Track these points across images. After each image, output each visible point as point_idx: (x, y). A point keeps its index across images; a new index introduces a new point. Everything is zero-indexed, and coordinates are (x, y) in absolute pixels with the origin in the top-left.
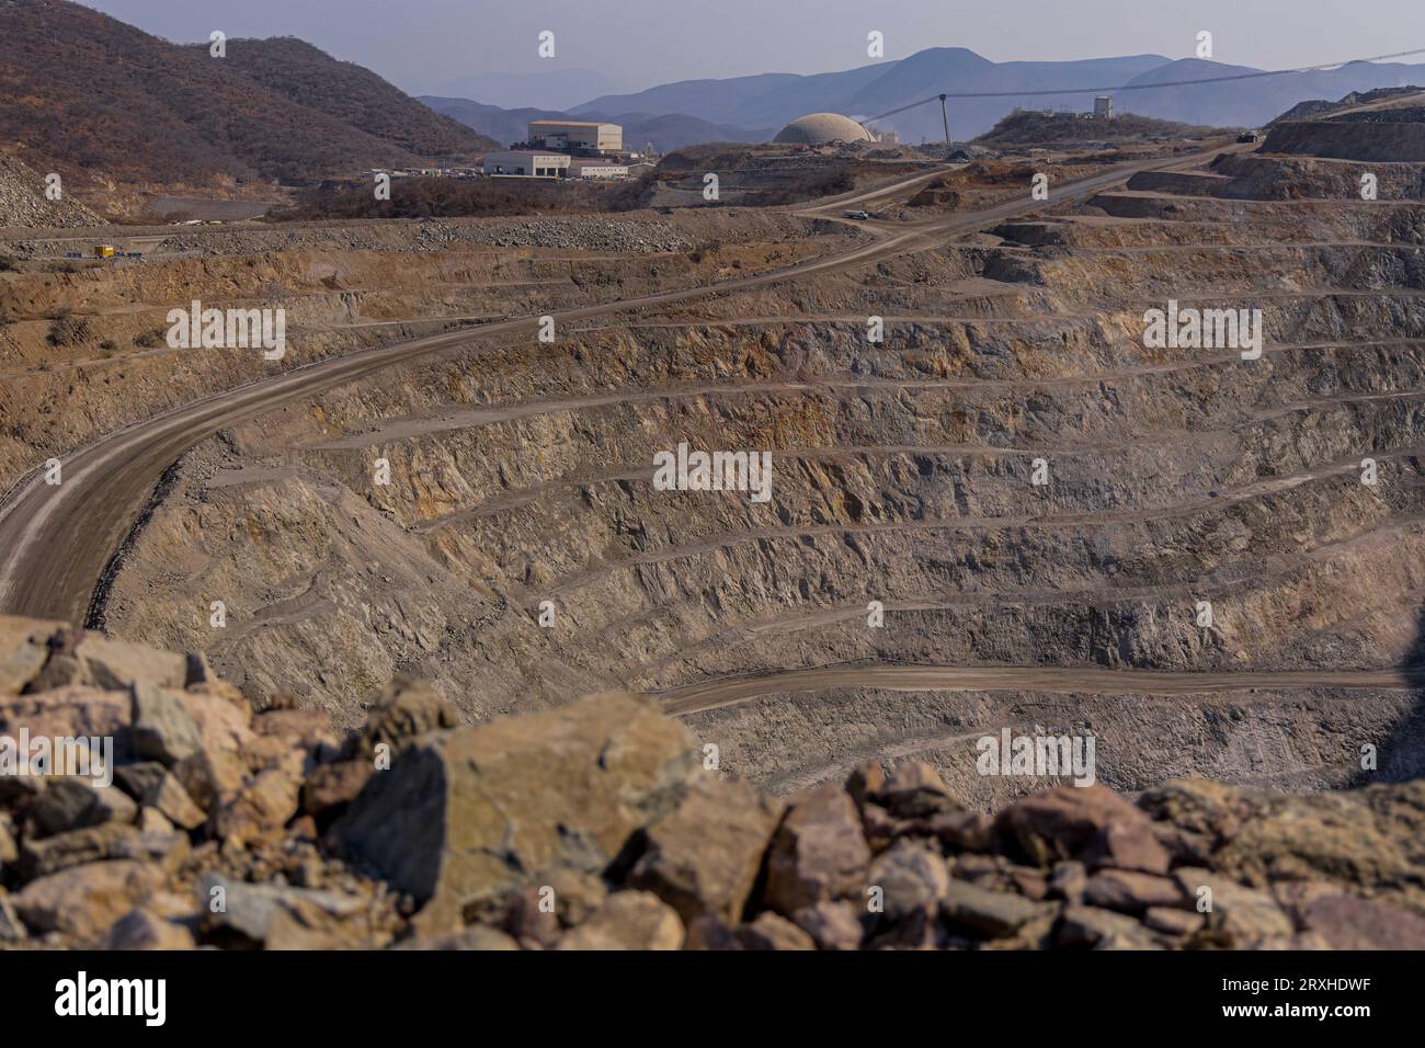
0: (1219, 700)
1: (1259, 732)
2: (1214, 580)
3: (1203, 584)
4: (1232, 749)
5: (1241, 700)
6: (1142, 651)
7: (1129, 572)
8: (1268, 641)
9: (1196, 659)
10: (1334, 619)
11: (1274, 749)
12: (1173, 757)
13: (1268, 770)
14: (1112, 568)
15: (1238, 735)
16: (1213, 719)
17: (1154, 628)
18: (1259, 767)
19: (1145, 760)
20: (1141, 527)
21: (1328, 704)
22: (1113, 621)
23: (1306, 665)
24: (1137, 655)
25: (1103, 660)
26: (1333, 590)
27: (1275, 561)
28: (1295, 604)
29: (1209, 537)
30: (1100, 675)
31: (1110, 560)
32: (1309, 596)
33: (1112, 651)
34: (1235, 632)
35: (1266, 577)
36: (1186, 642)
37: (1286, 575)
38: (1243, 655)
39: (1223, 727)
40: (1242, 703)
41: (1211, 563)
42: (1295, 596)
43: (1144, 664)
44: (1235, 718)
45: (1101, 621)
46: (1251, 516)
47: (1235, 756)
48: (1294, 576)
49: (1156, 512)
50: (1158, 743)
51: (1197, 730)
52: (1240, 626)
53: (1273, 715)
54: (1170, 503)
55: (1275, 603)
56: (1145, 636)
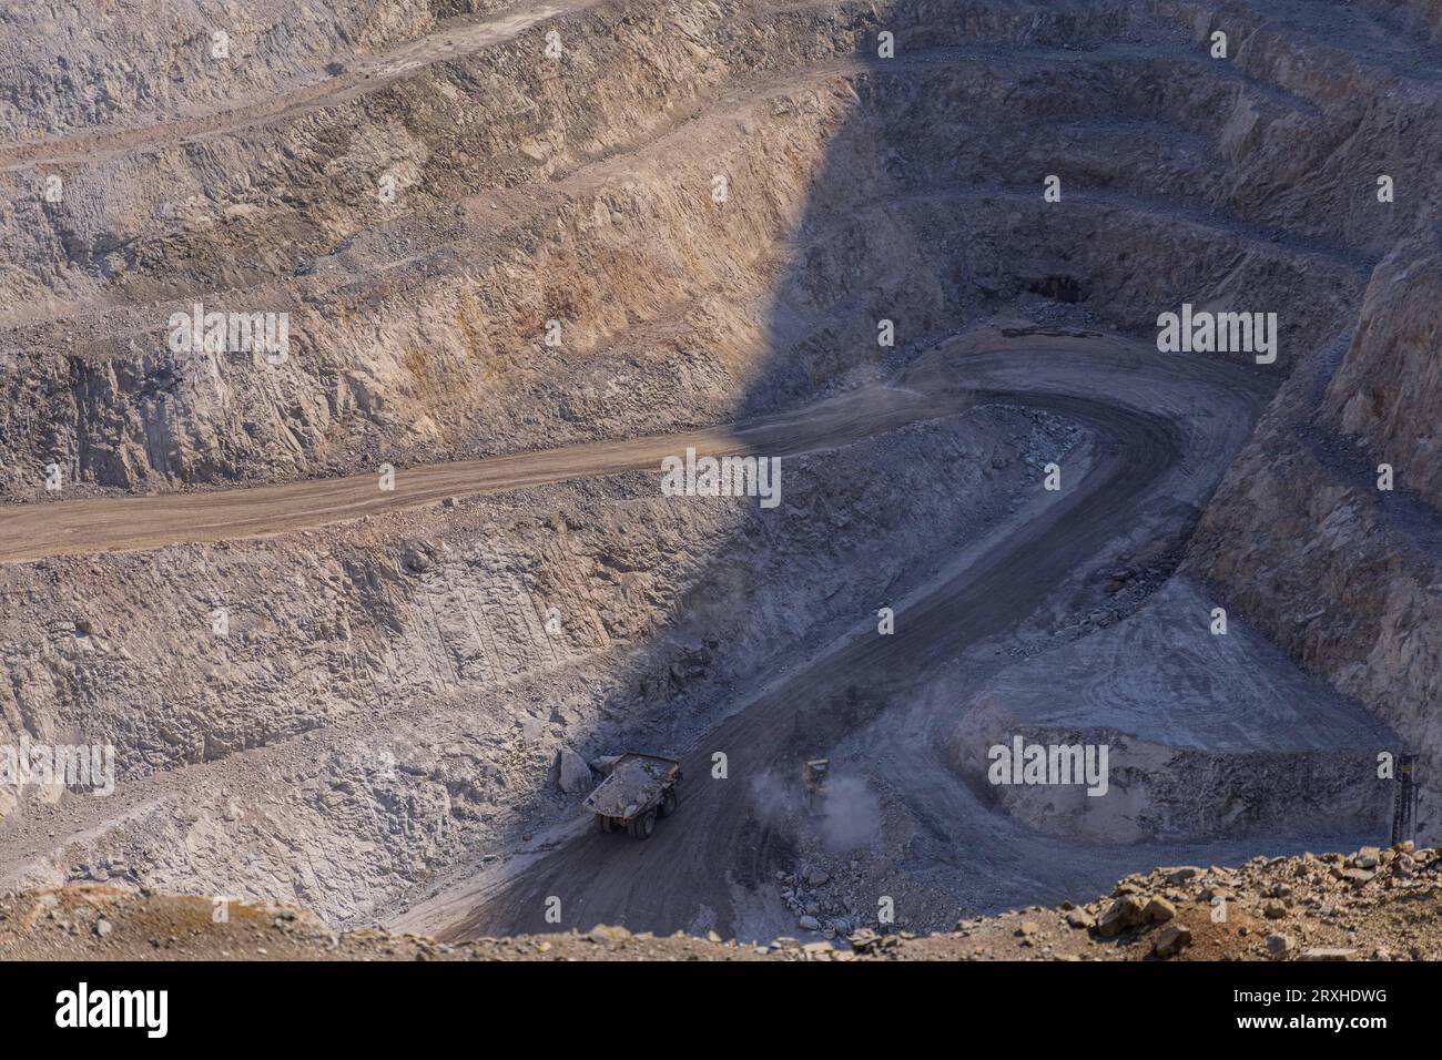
0: (378, 531)
1: (469, 592)
2: (349, 265)
3: (327, 275)
4: (411, 636)
5: (425, 526)
6: (199, 444)
7: (155, 267)
8: (480, 388)
9: (323, 447)
10: (622, 323)
11: (505, 626)
12: (282, 674)
13: (495, 673)
14: (116, 262)
15: (423, 606)
16: (365, 576)
17: (221, 389)
18: (475, 668)
19: (221, 689)
20: (175, 161)
21: (613, 513)
22: (126, 383)
23: (566, 432)
24: (189, 456)
25: (110, 475)
26: (614, 258)
27: (480, 208)
28: (533, 297)
29: (332, 167)
30: (104, 509)
31: (107, 244)
32: (562, 278)
33: (132, 452)
34: (406, 377)
35: (465, 246)
36: (298, 413)
37: (509, 237)
38: (427, 426)
39: (390, 592)
40: (426, 534)
41: (341, 225)
42: (530, 281)
43: (205, 472)
44: (414, 568)
45: (99, 386)
46: (423, 110)
47: (420, 652)
48: (525, 238)
49: (206, 122)
50: (242, 644)
51: (330, 605)
52: (415, 363)
53: (496, 550)
54: (238, 98)
55: (490, 303)
56: (203, 408)
